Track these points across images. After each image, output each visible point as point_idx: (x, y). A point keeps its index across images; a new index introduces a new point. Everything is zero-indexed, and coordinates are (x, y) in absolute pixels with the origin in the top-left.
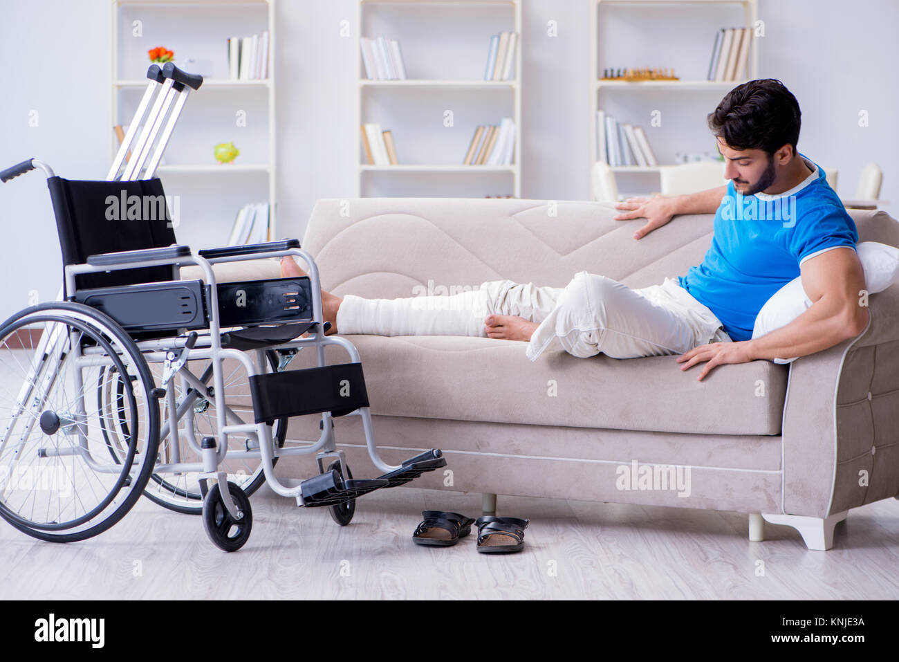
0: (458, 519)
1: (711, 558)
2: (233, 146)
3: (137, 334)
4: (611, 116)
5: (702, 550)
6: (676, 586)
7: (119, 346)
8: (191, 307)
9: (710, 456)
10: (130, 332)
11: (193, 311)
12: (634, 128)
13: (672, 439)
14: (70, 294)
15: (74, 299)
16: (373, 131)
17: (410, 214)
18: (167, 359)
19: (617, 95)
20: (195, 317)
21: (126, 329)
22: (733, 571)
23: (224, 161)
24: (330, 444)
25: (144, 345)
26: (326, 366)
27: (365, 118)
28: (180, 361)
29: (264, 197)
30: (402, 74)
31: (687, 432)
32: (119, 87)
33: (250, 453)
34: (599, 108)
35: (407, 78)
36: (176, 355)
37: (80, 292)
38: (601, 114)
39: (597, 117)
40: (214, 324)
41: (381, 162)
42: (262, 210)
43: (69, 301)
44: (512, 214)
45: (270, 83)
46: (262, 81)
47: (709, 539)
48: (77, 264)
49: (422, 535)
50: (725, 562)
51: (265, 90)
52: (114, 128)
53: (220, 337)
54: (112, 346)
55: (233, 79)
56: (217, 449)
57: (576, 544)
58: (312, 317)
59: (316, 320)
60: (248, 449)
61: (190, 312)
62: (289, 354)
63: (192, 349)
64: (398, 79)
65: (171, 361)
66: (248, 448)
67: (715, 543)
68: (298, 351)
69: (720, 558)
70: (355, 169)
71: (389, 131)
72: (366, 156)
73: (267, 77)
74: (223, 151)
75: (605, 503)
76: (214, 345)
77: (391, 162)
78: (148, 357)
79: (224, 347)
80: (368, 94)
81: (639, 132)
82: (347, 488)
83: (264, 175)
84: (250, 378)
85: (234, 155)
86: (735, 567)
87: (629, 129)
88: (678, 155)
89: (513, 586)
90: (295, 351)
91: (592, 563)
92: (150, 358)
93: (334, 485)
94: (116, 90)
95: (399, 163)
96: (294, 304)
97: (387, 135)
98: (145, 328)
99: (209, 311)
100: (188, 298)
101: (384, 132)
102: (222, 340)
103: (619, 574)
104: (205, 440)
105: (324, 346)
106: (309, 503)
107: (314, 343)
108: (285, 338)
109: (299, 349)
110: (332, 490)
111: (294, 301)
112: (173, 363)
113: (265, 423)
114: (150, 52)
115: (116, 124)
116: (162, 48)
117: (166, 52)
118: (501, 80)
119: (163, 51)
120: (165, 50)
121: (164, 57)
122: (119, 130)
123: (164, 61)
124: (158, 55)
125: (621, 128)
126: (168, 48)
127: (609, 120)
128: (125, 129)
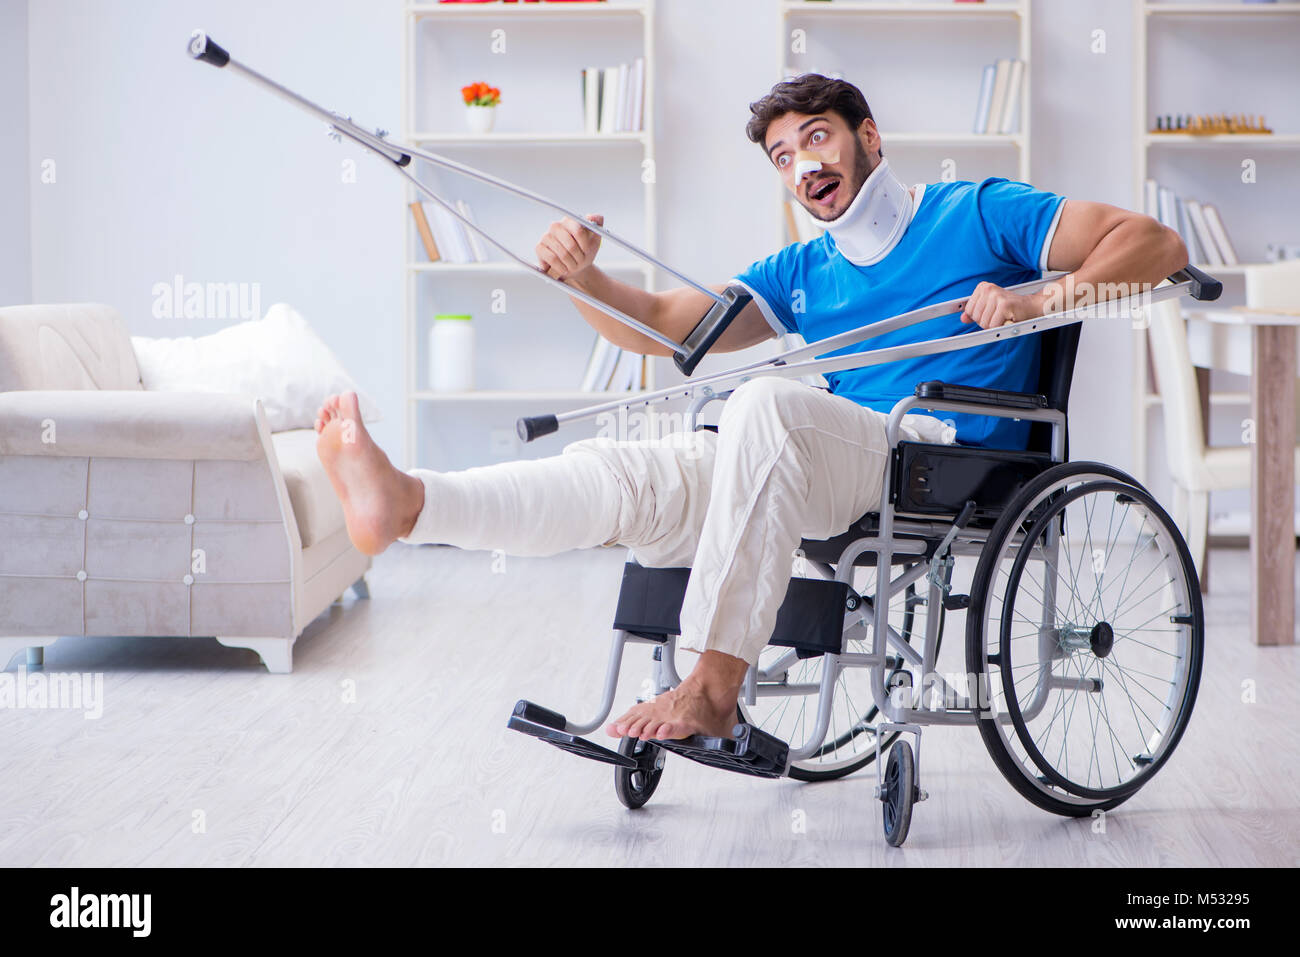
4: (1167, 189)
12: (1202, 207)
19: (1177, 155)
32: (418, 142)
34: (1150, 176)
38: (1152, 185)
39: (1146, 190)
45: (647, 138)
46: (635, 135)
51: (638, 149)
52: (410, 206)
55: (591, 132)
73: (641, 128)
81: (1210, 213)
83: (637, 278)
87: (1194, 208)
88: (1270, 248)
114: (465, 90)
115: (413, 199)
116: (483, 84)
117: (489, 91)
118: (1000, 133)
119: (483, 89)
120: (486, 86)
121: (485, 98)
122: (416, 209)
123: (485, 104)
124: (476, 94)
125: (1183, 206)
126: (492, 84)
127: (1164, 194)
128: (426, 207)
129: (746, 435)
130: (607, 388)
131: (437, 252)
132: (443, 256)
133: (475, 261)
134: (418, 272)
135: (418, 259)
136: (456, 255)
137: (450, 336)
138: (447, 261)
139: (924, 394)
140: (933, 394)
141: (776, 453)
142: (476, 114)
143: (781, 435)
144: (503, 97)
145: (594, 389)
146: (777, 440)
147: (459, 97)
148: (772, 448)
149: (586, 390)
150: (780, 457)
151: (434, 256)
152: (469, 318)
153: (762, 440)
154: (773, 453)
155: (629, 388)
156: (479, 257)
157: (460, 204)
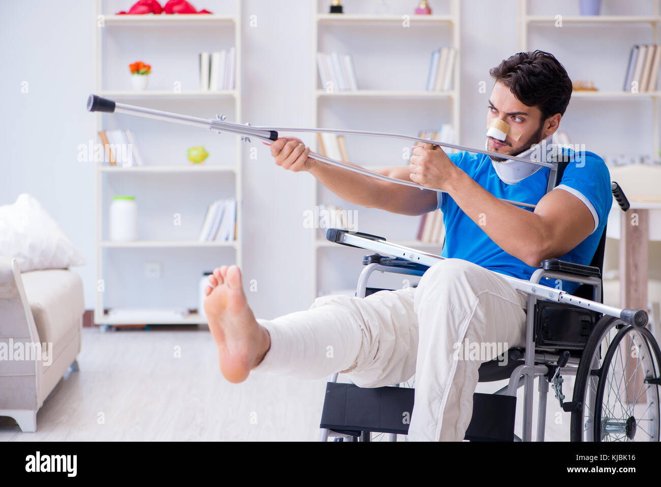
2: (203, 149)
16: (328, 137)
23: (196, 162)
29: (232, 194)
30: (353, 85)
35: (359, 87)
42: (230, 206)
45: (237, 94)
46: (230, 92)
51: (231, 100)
52: (99, 133)
55: (204, 90)
64: (350, 89)
71: (342, 137)
73: (234, 87)
74: (195, 153)
80: (323, 102)
83: (231, 175)
85: (205, 156)
97: (341, 140)
101: (337, 138)
114: (131, 66)
115: (100, 129)
116: (141, 63)
117: (145, 66)
118: (442, 90)
119: (142, 65)
120: (143, 64)
121: (143, 70)
122: (102, 135)
123: (143, 74)
124: (137, 68)
126: (147, 61)
128: (108, 134)
129: (450, 302)
130: (214, 239)
133: (137, 165)
134: (103, 172)
135: (104, 165)
137: (122, 209)
139: (546, 268)
140: (552, 267)
141: (471, 313)
142: (138, 79)
143: (474, 300)
144: (153, 69)
145: (207, 240)
146: (472, 303)
147: (127, 70)
148: (468, 311)
149: (202, 241)
150: (474, 316)
151: (114, 163)
152: (133, 199)
153: (461, 305)
154: (469, 313)
156: (139, 162)
157: (128, 132)
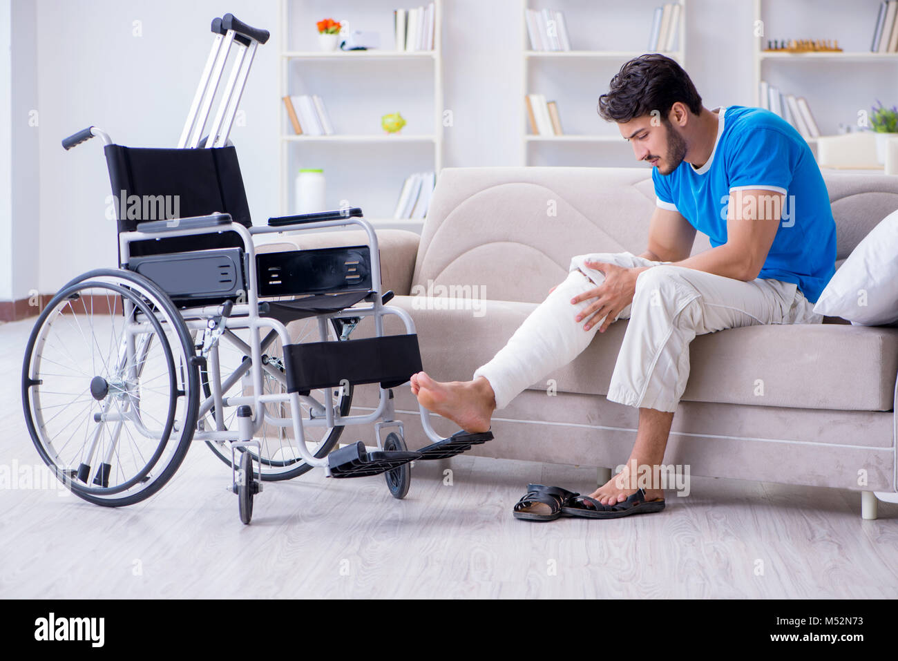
0: (561, 494)
1: (818, 537)
2: (400, 116)
3: (182, 302)
4: (774, 87)
5: (810, 528)
6: (773, 566)
7: (163, 314)
8: (231, 276)
9: (821, 431)
10: (175, 299)
11: (233, 279)
12: (797, 99)
13: (783, 414)
14: (124, 261)
15: (127, 266)
16: (538, 102)
17: (532, 183)
18: (208, 327)
19: (781, 66)
20: (235, 285)
21: (171, 297)
22: (836, 551)
23: (391, 131)
24: (387, 415)
25: (187, 313)
26: (383, 336)
27: (531, 88)
28: (219, 329)
29: (430, 166)
30: (566, 45)
31: (798, 406)
32: (289, 58)
33: (313, 421)
34: (763, 79)
35: (572, 49)
36: (216, 324)
37: (132, 258)
38: (764, 85)
39: (760, 89)
40: (252, 292)
41: (546, 132)
42: (428, 178)
43: (122, 268)
44: (634, 183)
45: (436, 55)
46: (428, 53)
47: (821, 517)
48: (131, 231)
49: (524, 509)
50: (832, 541)
51: (430, 61)
52: (283, 99)
53: (257, 306)
54: (155, 314)
55: (399, 50)
56: (253, 417)
57: (682, 521)
58: (371, 287)
59: (375, 289)
60: (312, 418)
61: (230, 281)
62: (350, 323)
63: (229, 317)
64: (562, 50)
65: (212, 329)
66: (311, 416)
67: (825, 521)
68: (360, 319)
69: (827, 537)
70: (520, 139)
71: (554, 102)
72: (532, 128)
73: (433, 48)
74: (390, 121)
75: (716, 478)
76: (251, 313)
77: (555, 133)
78: (190, 324)
79: (261, 316)
80: (534, 64)
81: (802, 103)
82: (372, 460)
83: (430, 145)
84: (284, 347)
85: (401, 125)
86: (840, 547)
87: (791, 100)
88: (841, 126)
89: (606, 563)
90: (356, 319)
91: (693, 540)
92: (193, 327)
93: (358, 457)
94: (285, 61)
95: (564, 133)
96: (355, 273)
97: (552, 106)
98: (193, 295)
99: (247, 280)
100: (228, 266)
101: (548, 103)
102: (260, 309)
103: (718, 553)
104: (241, 408)
105: (382, 315)
106: (336, 474)
107: (373, 313)
108: (338, 307)
109: (362, 317)
110: (356, 461)
111: (355, 270)
112: (213, 331)
113: (298, 393)
114: (319, 23)
115: (285, 94)
116: (330, 20)
117: (334, 24)
119: (330, 23)
120: (332, 21)
121: (331, 29)
122: (287, 101)
123: (332, 33)
124: (326, 26)
125: (784, 99)
126: (336, 20)
127: (772, 91)
128: (293, 99)
130: (411, 216)
131: (300, 128)
132: (304, 131)
133: (324, 134)
134: (290, 142)
135: (289, 133)
136: (313, 132)
137: (309, 183)
138: (307, 135)
142: (326, 39)
144: (343, 27)
145: (402, 217)
147: (315, 28)
149: (397, 218)
151: (299, 131)
152: (321, 171)
155: (425, 217)
156: (328, 131)
157: (315, 97)
